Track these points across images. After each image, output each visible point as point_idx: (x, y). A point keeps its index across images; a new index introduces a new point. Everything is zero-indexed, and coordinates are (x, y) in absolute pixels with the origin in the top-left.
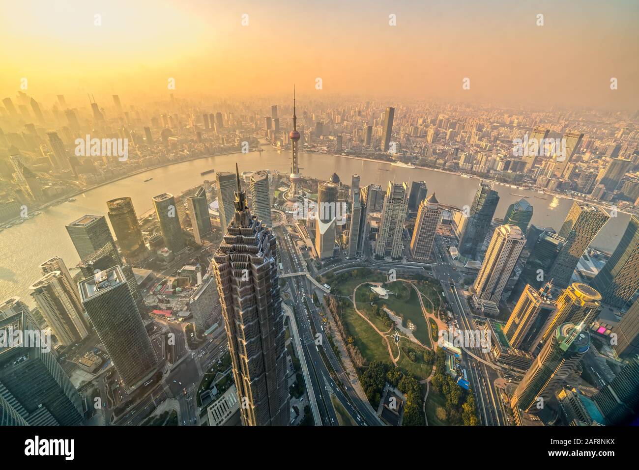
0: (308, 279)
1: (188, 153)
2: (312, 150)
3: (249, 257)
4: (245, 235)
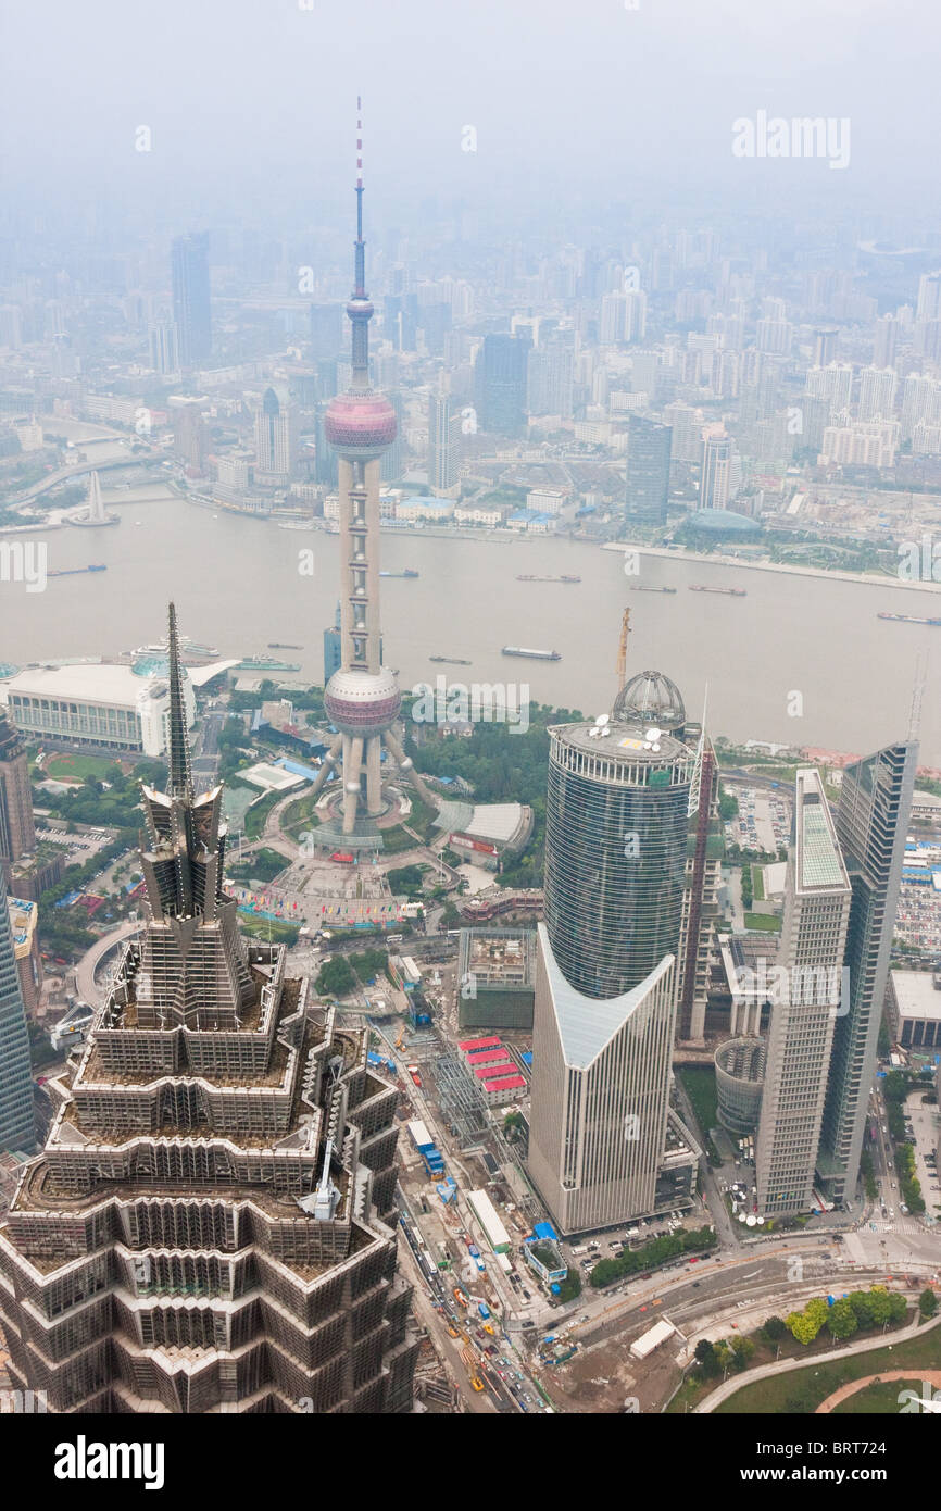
2: (460, 515)
3: (246, 1217)
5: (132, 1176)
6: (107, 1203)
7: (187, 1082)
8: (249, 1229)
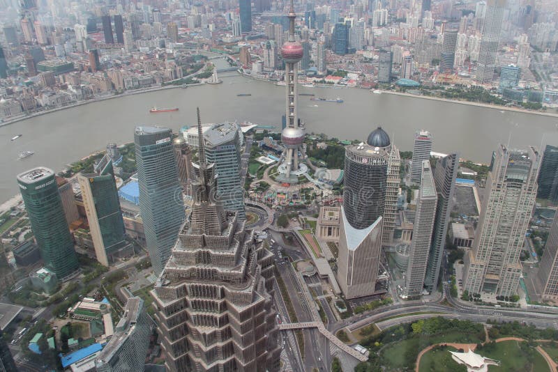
0: (322, 336)
1: (75, 91)
2: (327, 80)
3: (223, 290)
4: (214, 249)
5: (190, 276)
6: (183, 284)
7: (206, 250)
8: (223, 294)
